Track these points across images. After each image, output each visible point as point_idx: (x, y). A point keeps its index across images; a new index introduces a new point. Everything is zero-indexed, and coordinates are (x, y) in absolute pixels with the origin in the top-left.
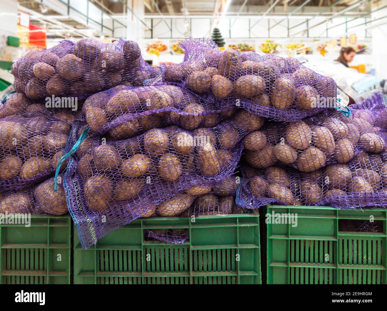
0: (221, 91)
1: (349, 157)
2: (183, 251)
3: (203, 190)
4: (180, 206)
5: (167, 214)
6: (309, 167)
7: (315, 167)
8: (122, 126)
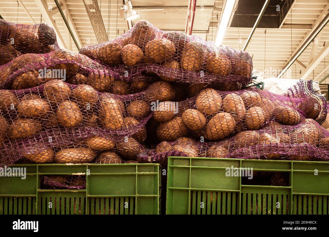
0: (130, 55)
1: (259, 120)
2: (80, 201)
3: (104, 142)
4: (79, 155)
5: (64, 159)
6: (217, 129)
7: (222, 129)
8: (23, 75)
